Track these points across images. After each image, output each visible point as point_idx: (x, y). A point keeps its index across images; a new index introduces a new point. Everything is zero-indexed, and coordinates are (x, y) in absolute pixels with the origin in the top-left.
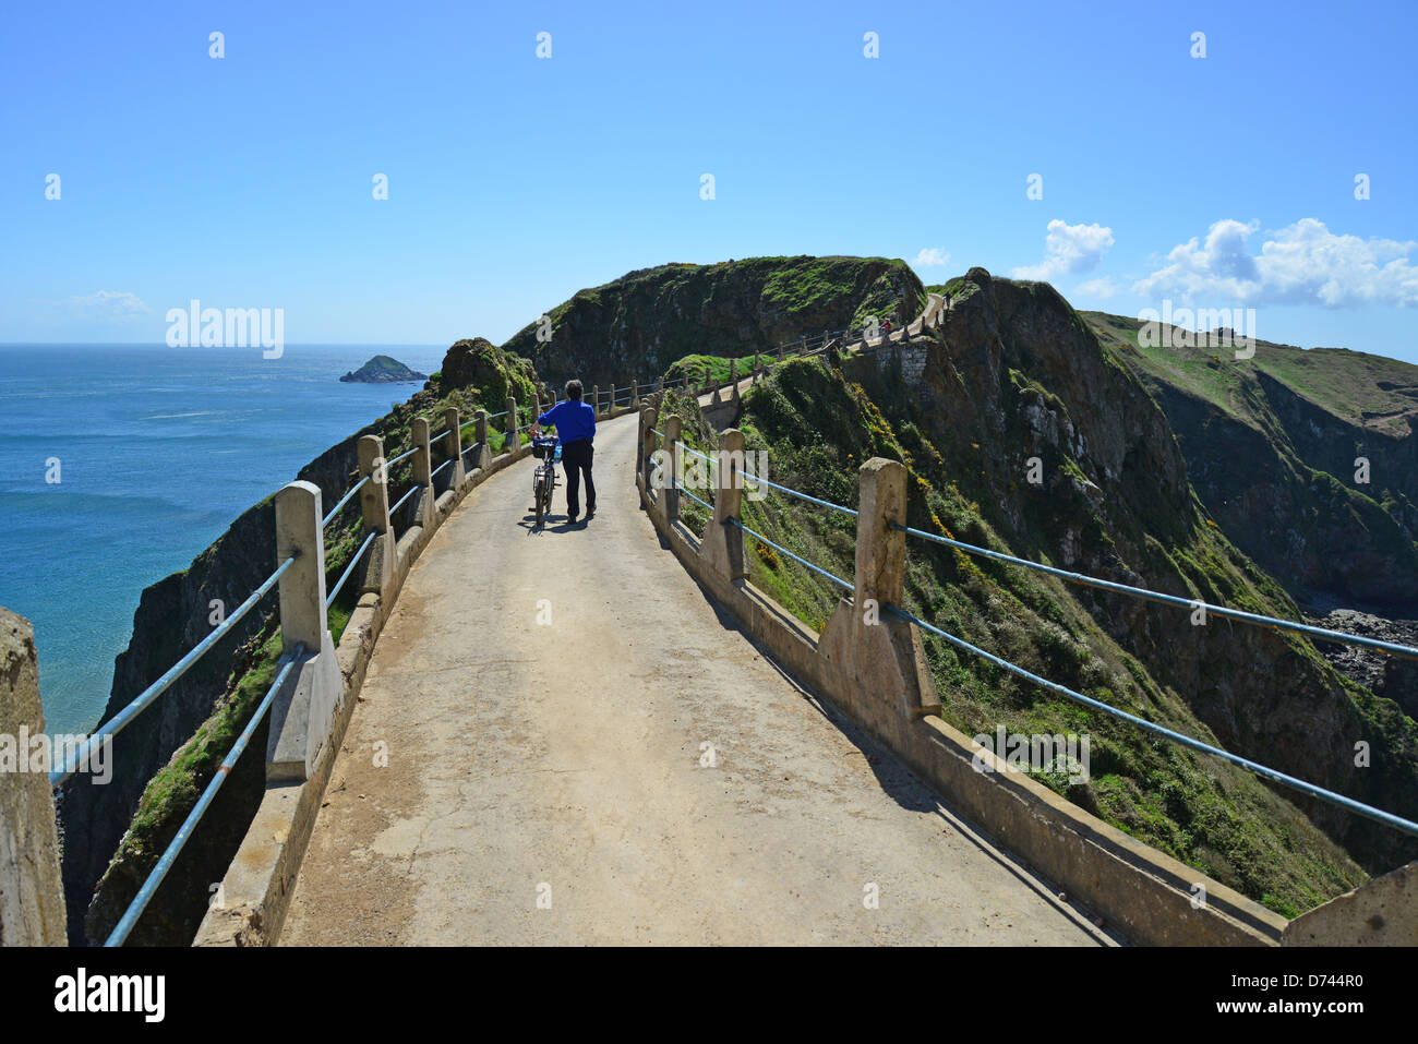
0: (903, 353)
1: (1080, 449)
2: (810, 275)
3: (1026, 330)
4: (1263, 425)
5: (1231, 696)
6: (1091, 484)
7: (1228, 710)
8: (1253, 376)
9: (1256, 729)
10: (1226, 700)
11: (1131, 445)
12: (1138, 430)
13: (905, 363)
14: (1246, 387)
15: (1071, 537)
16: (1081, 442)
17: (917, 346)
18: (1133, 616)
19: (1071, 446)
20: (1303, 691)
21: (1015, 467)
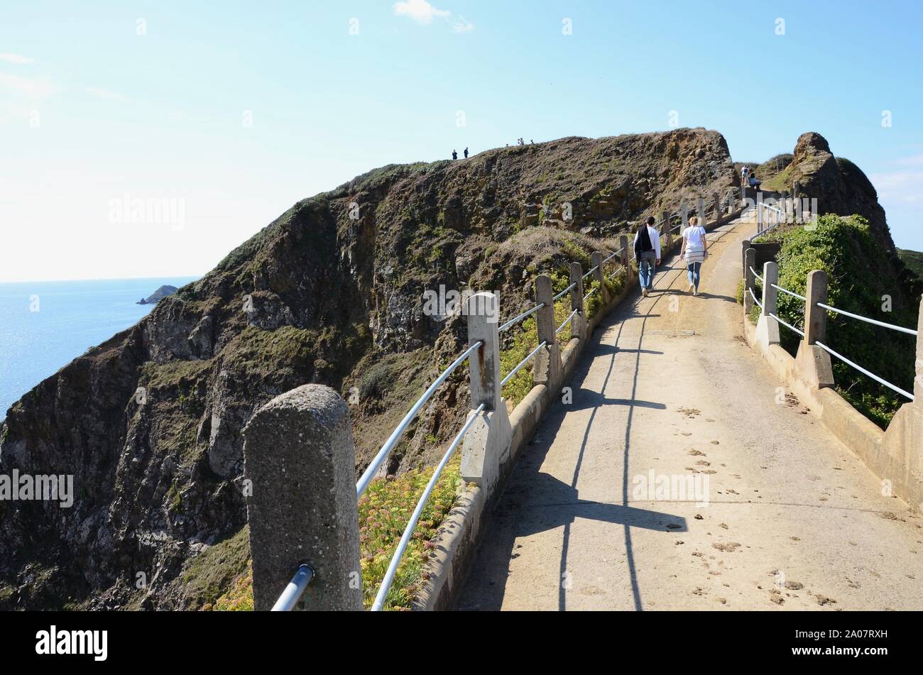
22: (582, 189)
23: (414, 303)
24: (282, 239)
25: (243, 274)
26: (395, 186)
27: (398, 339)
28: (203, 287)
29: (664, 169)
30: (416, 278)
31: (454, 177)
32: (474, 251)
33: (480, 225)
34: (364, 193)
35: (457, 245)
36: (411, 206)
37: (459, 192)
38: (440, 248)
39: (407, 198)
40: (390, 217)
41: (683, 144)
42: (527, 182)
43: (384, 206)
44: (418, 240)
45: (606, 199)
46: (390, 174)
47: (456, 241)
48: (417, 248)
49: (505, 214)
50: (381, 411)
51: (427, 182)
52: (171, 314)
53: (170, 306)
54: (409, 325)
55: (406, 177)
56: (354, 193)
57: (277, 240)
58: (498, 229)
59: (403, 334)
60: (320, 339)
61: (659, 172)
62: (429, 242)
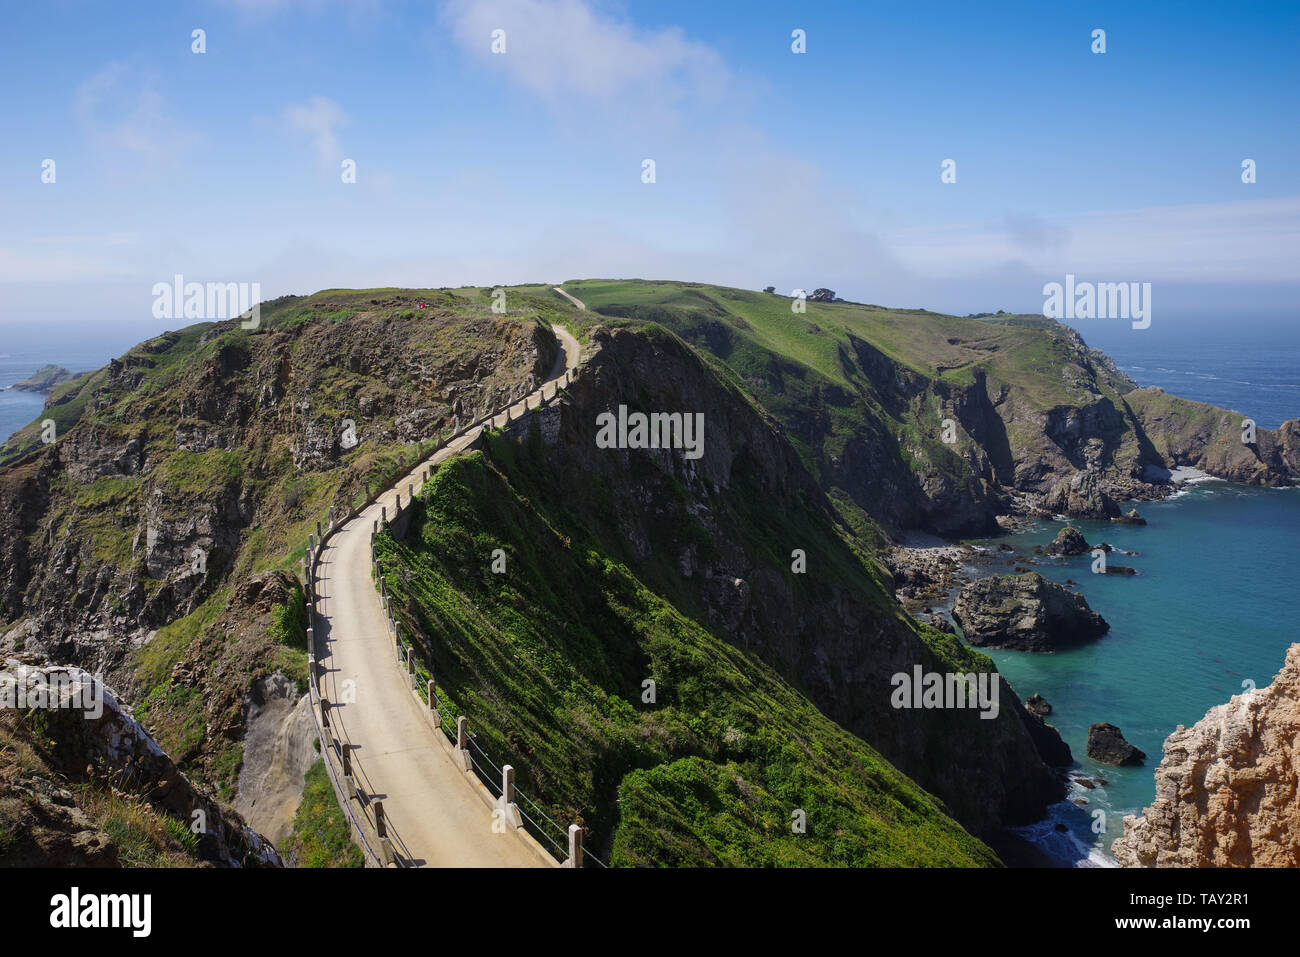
0: (541, 418)
1: (692, 473)
2: (450, 330)
3: (643, 371)
4: (857, 386)
5: (826, 659)
6: (702, 506)
7: (824, 671)
8: (847, 341)
9: (848, 681)
10: (822, 662)
11: (737, 452)
12: (741, 440)
13: (544, 428)
14: (842, 354)
15: (689, 554)
16: (693, 467)
17: (554, 410)
18: (741, 614)
19: (684, 471)
20: (882, 644)
21: (640, 498)
22: (448, 358)
23: (327, 434)
24: (208, 374)
25: (168, 401)
26: (309, 330)
27: (314, 461)
28: (127, 411)
29: (502, 349)
30: (328, 412)
31: (358, 329)
32: (374, 394)
33: (378, 373)
34: (281, 334)
35: (360, 387)
36: (323, 351)
37: (362, 344)
38: (347, 389)
39: (319, 344)
40: (306, 358)
41: (515, 331)
42: (412, 346)
43: (300, 347)
44: (329, 381)
45: (463, 367)
46: (305, 317)
47: (360, 383)
48: (328, 387)
49: (397, 367)
50: (302, 519)
51: (337, 331)
52: (93, 436)
53: (92, 429)
54: (324, 451)
55: (318, 323)
56: (271, 333)
57: (204, 374)
58: (392, 379)
59: (319, 457)
60: (248, 461)
61: (499, 351)
62: (339, 383)
